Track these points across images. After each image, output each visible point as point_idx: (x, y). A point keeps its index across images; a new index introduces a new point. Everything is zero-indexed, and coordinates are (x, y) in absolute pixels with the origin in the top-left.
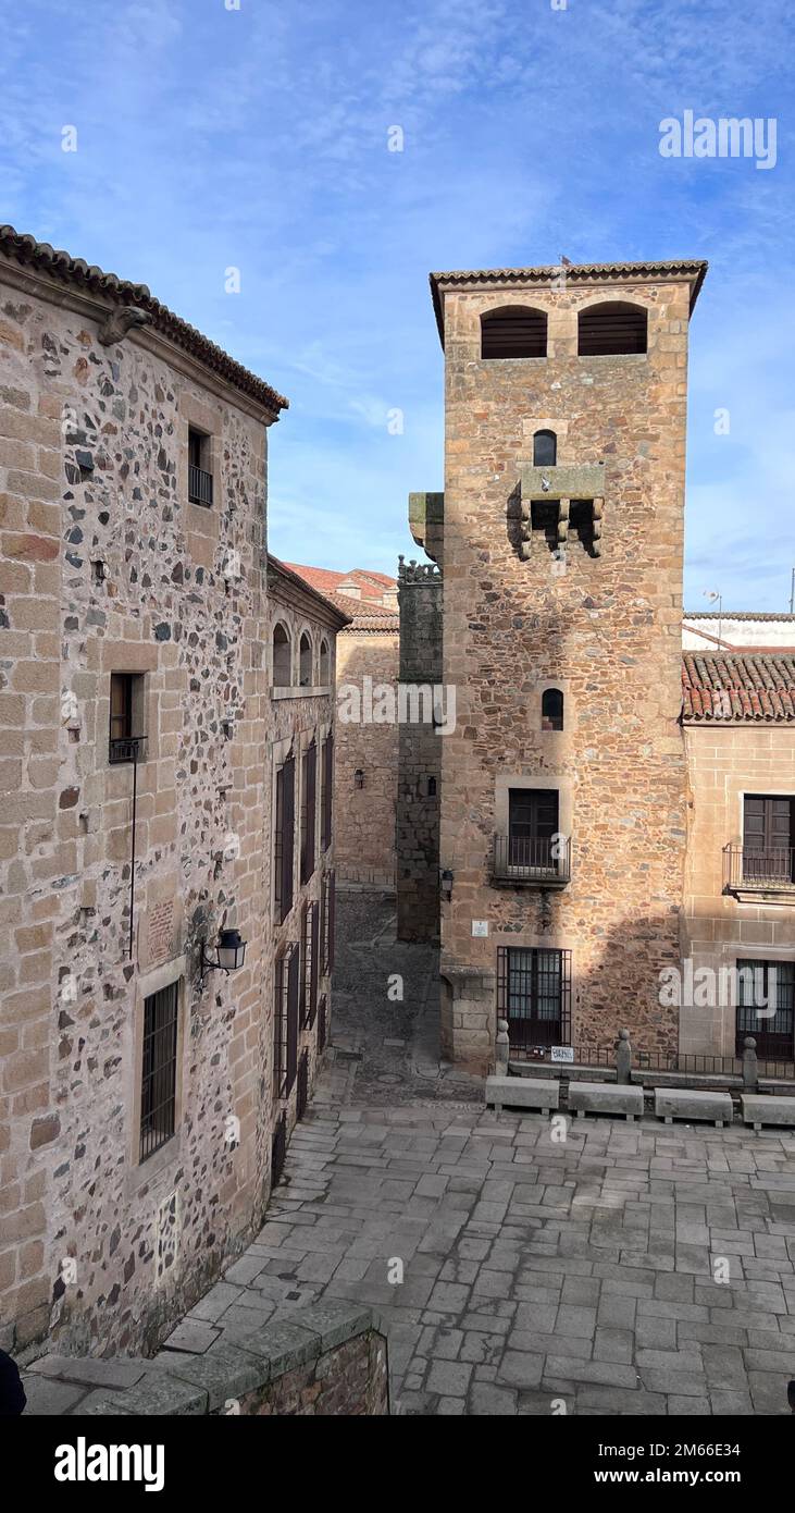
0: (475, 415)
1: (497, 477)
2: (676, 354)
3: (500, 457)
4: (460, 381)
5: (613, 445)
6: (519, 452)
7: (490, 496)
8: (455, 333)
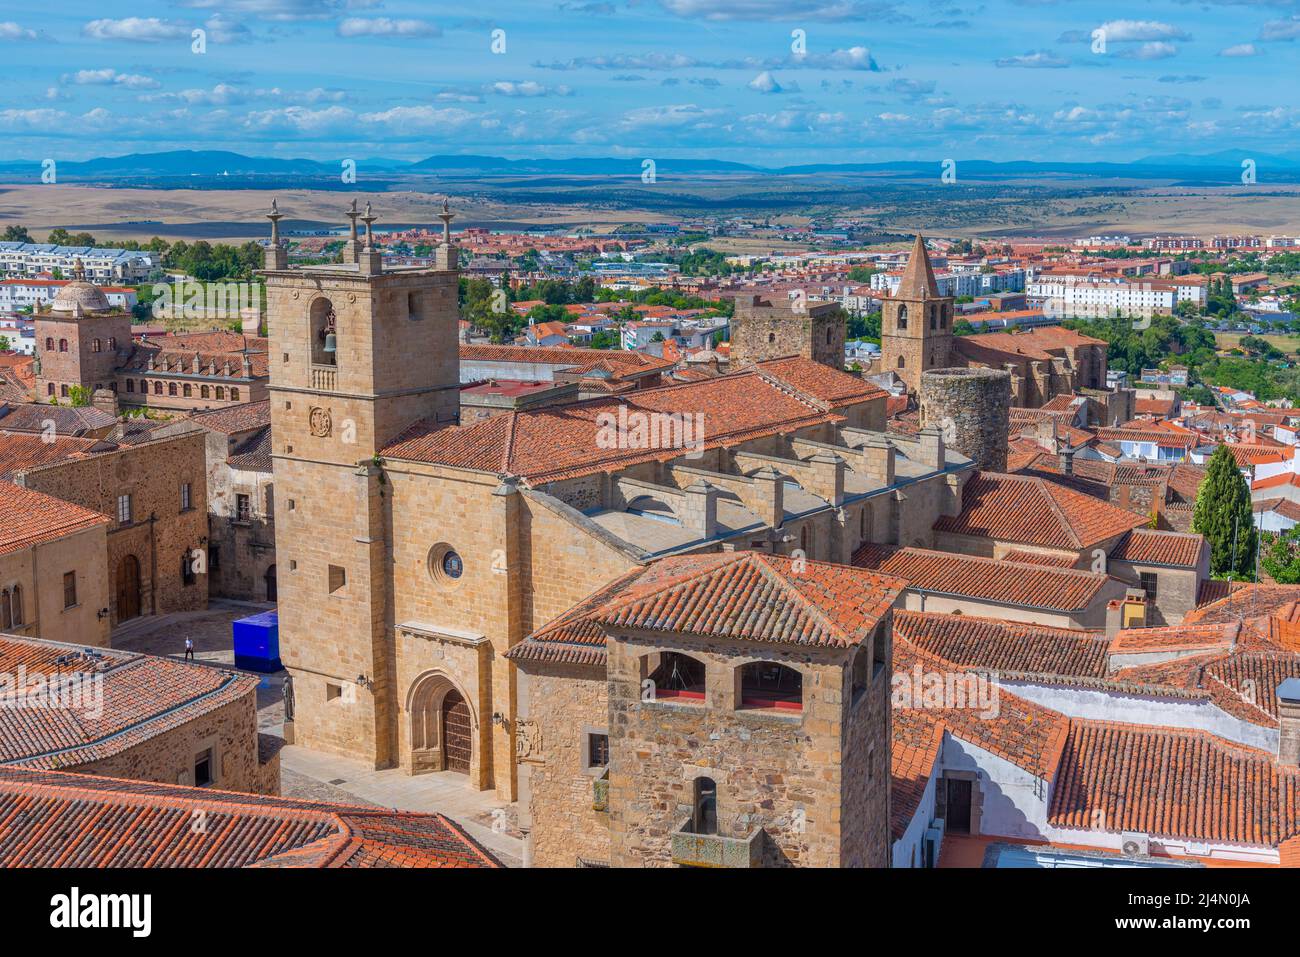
0: (638, 754)
1: (661, 816)
2: (831, 723)
3: (664, 797)
4: (623, 719)
5: (772, 802)
6: (679, 794)
7: (654, 834)
8: (617, 671)
